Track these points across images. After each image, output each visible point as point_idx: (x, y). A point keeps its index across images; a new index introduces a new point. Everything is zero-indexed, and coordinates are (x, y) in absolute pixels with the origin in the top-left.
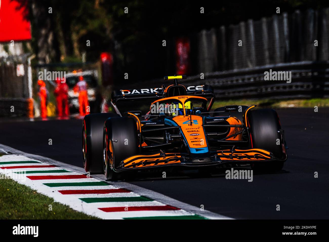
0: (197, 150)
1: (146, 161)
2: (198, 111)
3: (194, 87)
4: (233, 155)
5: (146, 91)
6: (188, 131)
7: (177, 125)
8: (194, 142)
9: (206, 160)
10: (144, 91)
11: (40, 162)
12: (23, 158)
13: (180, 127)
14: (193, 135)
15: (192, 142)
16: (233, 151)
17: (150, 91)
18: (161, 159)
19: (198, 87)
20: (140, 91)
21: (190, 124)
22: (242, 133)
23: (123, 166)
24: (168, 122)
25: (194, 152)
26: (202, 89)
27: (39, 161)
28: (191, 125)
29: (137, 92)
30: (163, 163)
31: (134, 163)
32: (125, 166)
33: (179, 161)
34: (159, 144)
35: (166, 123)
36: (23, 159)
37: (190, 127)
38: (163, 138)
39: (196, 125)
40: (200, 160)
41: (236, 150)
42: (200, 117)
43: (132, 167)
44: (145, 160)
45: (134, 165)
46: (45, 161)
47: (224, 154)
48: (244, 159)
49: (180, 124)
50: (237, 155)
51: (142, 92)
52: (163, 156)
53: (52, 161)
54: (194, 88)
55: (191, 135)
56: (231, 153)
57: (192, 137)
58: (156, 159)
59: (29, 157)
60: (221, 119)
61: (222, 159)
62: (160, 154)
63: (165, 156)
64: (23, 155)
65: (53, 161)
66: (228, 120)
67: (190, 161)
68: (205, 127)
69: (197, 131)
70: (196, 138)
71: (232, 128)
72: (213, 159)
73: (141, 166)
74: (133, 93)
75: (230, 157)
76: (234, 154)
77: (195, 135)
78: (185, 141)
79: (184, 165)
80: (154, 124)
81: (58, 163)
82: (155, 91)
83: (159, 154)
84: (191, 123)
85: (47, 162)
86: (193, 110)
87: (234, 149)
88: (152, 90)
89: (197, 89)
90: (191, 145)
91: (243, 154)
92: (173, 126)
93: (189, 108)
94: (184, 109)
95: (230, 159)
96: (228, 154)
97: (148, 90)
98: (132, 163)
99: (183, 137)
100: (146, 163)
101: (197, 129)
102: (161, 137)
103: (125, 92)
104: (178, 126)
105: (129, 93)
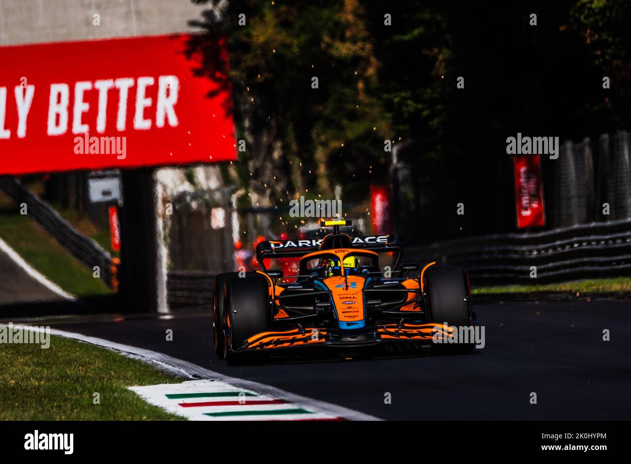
0: (349, 324)
1: (278, 339)
2: (365, 270)
3: (374, 238)
4: (400, 331)
5: (306, 243)
6: (340, 298)
7: (327, 289)
8: (346, 312)
9: (360, 338)
10: (302, 243)
11: (255, 394)
12: (222, 386)
13: (331, 291)
14: (347, 303)
15: (343, 312)
16: (401, 326)
17: (311, 244)
18: (300, 336)
19: (381, 239)
20: (297, 243)
21: (345, 288)
22: (417, 300)
23: (247, 346)
24: (318, 285)
25: (344, 327)
26: (386, 241)
27: (252, 393)
28: (347, 289)
29: (293, 244)
30: (301, 343)
31: (262, 342)
32: (250, 347)
33: (323, 340)
34: (301, 315)
35: (316, 287)
36: (222, 388)
37: (345, 292)
38: (312, 308)
39: (353, 289)
40: (352, 338)
41: (406, 325)
42: (362, 278)
43: (259, 348)
44: (276, 338)
45: (262, 345)
46: (264, 392)
47: (387, 329)
48: (416, 337)
49: (331, 287)
50: (406, 331)
51: (300, 245)
52: (302, 333)
53: (279, 393)
54: (375, 240)
55: (344, 303)
56: (397, 329)
57: (345, 306)
58: (291, 337)
59: (234, 385)
60: (395, 282)
61: (383, 336)
62: (299, 330)
63: (305, 333)
64: (221, 380)
65: (281, 391)
66: (405, 283)
67: (338, 339)
68: (366, 292)
69: (354, 297)
70: (350, 308)
71: (410, 293)
72: (371, 337)
73: (271, 346)
74: (286, 246)
75: (396, 335)
76: (402, 330)
77: (350, 304)
78: (334, 311)
79: (329, 344)
80: (300, 288)
81: (290, 396)
82: (318, 243)
83: (296, 330)
84: (347, 287)
85: (268, 394)
86: (358, 269)
87: (403, 323)
88: (314, 241)
89: (378, 240)
90: (342, 317)
91: (415, 331)
92: (323, 290)
93: (353, 266)
94: (342, 267)
95: (396, 337)
96: (392, 330)
97: (309, 242)
98: (260, 343)
99: (333, 306)
100: (278, 342)
101: (354, 296)
102: (310, 306)
103: (275, 245)
104: (329, 290)
105: (282, 246)
